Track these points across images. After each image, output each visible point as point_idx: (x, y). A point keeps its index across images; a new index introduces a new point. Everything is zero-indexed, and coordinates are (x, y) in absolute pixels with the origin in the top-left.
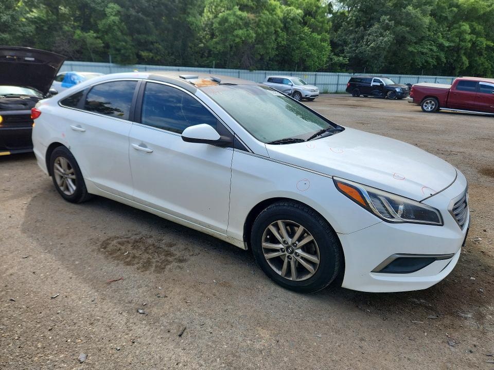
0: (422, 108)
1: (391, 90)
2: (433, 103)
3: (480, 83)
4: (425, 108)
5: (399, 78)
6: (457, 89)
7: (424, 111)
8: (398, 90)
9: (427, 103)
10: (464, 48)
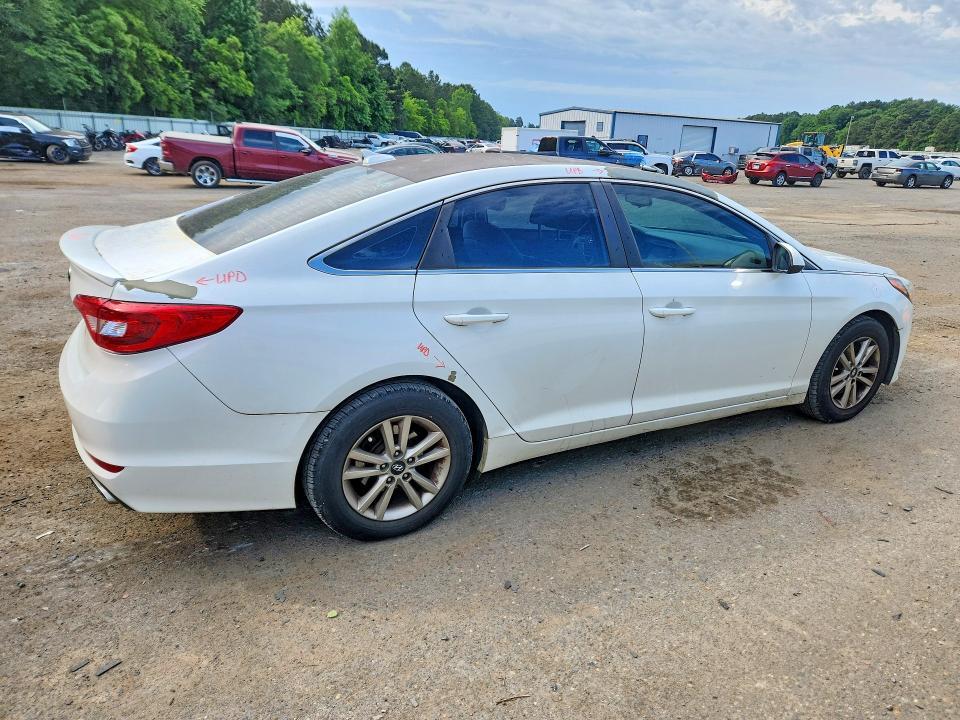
0: (195, 180)
1: (54, 144)
2: (212, 170)
3: (278, 134)
4: (201, 181)
5: (57, 118)
6: (246, 144)
7: (199, 186)
8: (69, 143)
9: (201, 171)
10: (126, 59)
